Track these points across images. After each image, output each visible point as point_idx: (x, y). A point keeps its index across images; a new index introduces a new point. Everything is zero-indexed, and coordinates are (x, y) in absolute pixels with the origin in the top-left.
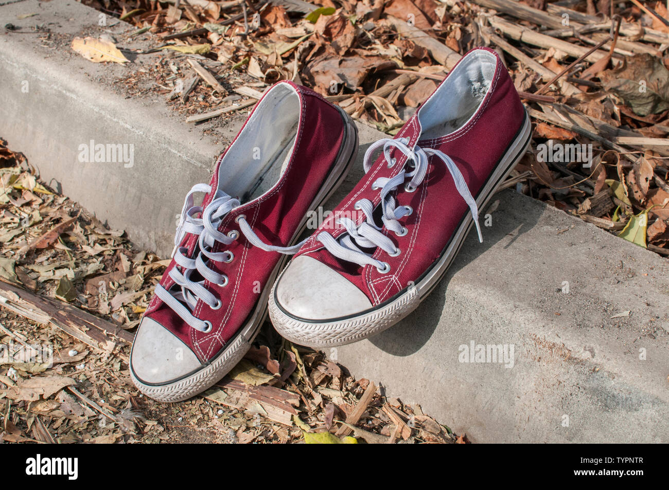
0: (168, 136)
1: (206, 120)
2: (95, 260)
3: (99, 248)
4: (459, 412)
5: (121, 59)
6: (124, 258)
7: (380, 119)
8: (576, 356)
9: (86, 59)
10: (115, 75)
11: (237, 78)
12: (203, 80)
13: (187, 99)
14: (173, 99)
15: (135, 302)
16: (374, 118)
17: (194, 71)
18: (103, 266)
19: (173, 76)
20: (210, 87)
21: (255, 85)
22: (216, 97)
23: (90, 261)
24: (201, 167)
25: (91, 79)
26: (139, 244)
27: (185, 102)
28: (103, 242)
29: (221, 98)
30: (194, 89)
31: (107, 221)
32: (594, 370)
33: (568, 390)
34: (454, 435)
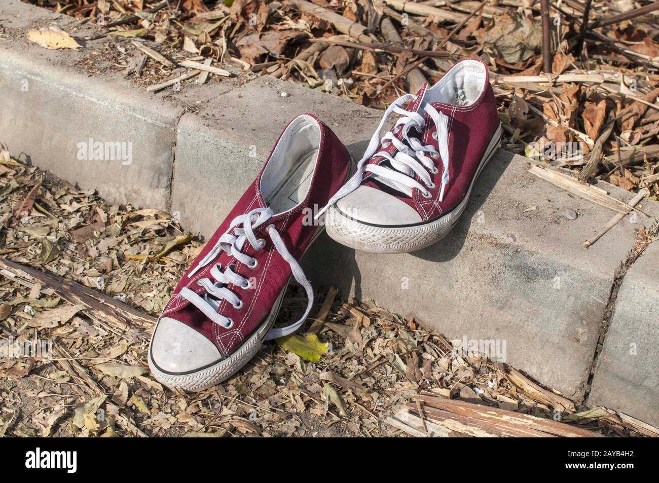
0: (132, 104)
1: (163, 89)
2: (74, 215)
3: (76, 206)
4: (408, 300)
5: (74, 45)
6: (100, 211)
7: (303, 80)
8: (501, 242)
9: (43, 47)
10: (73, 58)
11: (178, 54)
12: (151, 58)
13: (142, 74)
14: (129, 75)
15: (118, 245)
16: (298, 80)
17: (141, 50)
18: (83, 219)
19: (123, 56)
20: (159, 62)
21: (195, 59)
22: (165, 70)
23: (70, 216)
24: (165, 127)
25: (53, 63)
26: (110, 200)
27: (141, 76)
28: (78, 200)
29: (170, 71)
30: (145, 65)
31: (77, 183)
32: (517, 251)
33: (496, 270)
34: (405, 320)
